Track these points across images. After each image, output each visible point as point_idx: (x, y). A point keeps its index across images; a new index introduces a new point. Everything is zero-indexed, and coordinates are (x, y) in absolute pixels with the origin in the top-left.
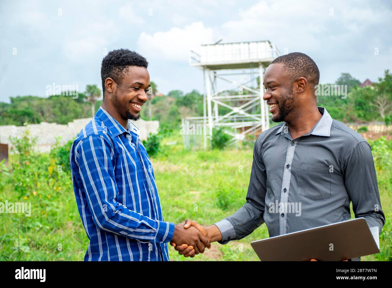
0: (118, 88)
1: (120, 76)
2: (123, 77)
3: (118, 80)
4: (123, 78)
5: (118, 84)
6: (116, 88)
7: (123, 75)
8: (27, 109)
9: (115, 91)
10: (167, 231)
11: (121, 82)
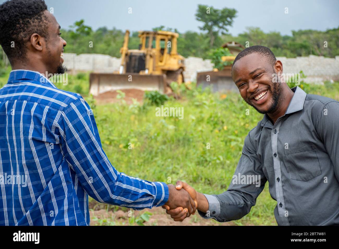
0: (46, 41)
1: (43, 27)
2: (47, 26)
3: (43, 32)
4: (47, 28)
5: (44, 37)
6: (44, 43)
7: (46, 23)
8: (305, 42)
9: (45, 47)
10: (163, 195)
11: (47, 33)
